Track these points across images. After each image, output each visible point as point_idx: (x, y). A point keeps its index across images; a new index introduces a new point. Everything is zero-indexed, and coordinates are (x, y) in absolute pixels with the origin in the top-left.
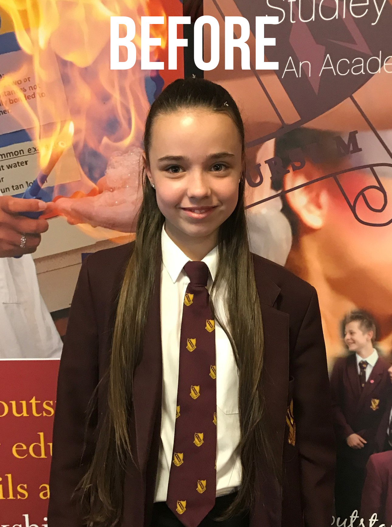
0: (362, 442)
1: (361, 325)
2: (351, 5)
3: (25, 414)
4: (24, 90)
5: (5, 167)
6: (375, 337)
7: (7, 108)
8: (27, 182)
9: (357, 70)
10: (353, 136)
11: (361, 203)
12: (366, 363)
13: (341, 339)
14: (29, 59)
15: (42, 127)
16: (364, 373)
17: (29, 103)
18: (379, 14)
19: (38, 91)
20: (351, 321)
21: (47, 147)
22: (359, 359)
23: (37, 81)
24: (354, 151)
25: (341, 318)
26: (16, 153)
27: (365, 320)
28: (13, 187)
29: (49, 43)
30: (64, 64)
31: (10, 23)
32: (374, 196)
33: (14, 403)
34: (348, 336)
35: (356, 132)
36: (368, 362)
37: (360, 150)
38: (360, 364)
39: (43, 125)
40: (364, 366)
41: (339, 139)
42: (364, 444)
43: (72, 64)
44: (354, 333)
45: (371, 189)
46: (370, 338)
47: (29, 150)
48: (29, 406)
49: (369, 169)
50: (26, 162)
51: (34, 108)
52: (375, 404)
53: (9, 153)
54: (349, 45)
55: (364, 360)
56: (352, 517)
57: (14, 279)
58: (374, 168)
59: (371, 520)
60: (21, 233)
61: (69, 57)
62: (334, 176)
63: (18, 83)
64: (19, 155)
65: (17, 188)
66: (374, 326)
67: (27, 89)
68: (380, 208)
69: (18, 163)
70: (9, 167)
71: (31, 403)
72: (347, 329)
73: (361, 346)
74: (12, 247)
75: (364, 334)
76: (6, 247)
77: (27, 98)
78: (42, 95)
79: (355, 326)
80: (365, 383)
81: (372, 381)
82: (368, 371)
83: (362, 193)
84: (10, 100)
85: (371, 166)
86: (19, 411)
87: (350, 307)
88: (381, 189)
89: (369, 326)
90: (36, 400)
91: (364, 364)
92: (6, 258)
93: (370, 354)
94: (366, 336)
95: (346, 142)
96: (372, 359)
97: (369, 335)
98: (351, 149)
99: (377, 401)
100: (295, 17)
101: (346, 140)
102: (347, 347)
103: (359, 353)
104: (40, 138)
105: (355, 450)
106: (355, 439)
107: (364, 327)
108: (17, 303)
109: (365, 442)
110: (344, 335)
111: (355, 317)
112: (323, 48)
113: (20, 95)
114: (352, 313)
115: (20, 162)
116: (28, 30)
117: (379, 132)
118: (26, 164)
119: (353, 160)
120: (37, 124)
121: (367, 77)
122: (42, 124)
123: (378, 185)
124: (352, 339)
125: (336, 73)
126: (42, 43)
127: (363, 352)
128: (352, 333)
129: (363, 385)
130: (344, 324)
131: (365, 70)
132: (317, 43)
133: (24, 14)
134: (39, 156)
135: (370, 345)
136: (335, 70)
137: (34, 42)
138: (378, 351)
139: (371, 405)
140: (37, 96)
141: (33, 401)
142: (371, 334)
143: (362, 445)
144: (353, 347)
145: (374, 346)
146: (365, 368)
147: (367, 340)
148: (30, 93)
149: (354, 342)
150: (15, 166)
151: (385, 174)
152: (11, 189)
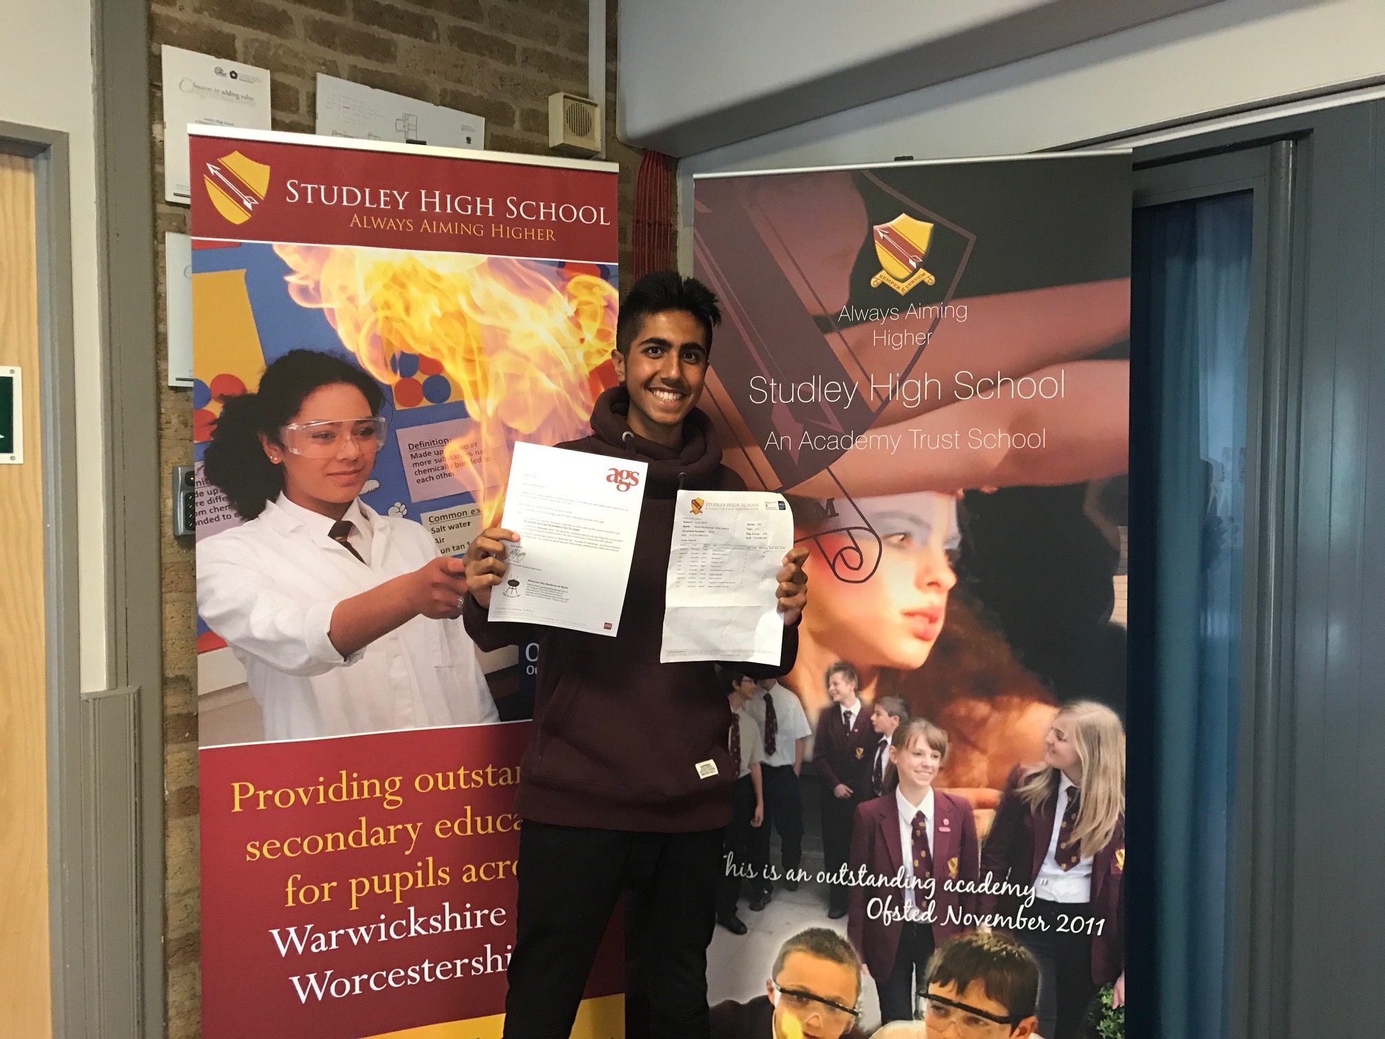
0: (848, 792)
1: (844, 676)
2: (826, 392)
3: (451, 787)
4: (470, 454)
5: (447, 528)
6: (857, 687)
7: (452, 471)
8: (468, 543)
9: (833, 445)
10: (830, 502)
11: (839, 562)
12: (850, 713)
13: (826, 690)
14: (477, 425)
15: (486, 490)
16: (848, 722)
17: (476, 468)
18: (850, 400)
19: (484, 455)
20: (834, 672)
21: (490, 509)
22: (843, 709)
23: (484, 447)
24: (831, 516)
25: (825, 670)
26: (459, 515)
27: (848, 671)
28: (453, 547)
29: (496, 411)
30: (509, 431)
31: (460, 392)
32: (852, 556)
33: (440, 775)
34: (832, 687)
35: (833, 499)
36: (852, 711)
37: (838, 515)
38: (845, 714)
39: (489, 488)
40: (848, 715)
41: (818, 505)
42: (850, 793)
43: (516, 431)
44: (838, 683)
45: (848, 550)
46: (853, 689)
47: (472, 512)
48: (457, 778)
49: (845, 532)
50: (469, 523)
51: (480, 473)
52: (860, 752)
53: (452, 515)
54: (826, 425)
55: (848, 710)
56: (841, 871)
57: (449, 642)
58: (850, 531)
59: (860, 872)
60: (458, 593)
61: (513, 425)
62: (815, 537)
63: (465, 448)
64: (462, 516)
65: (458, 548)
66: (856, 676)
67: (474, 453)
68: (857, 567)
69: (460, 524)
70: (451, 528)
71: (459, 774)
72: (831, 681)
73: (845, 697)
74: (448, 608)
75: (847, 684)
76: (442, 608)
77: (474, 462)
78: (487, 459)
79: (838, 676)
80: (850, 732)
81: (856, 730)
82: (852, 721)
83: (840, 553)
84: (455, 464)
85: (848, 529)
86: (446, 783)
87: (832, 659)
88: (857, 549)
89: (851, 676)
90: (464, 770)
91: (848, 714)
92: (441, 620)
93: (854, 703)
94: (849, 686)
95: (825, 508)
96: (855, 708)
97: (852, 685)
98: (829, 513)
99: (862, 750)
100: (776, 397)
101: (824, 505)
102: (832, 698)
103: (843, 704)
104: (484, 500)
105: (842, 800)
106: (842, 790)
107: (847, 678)
108: (449, 667)
109: (852, 792)
110: (828, 686)
111: (838, 668)
112: (801, 426)
113: (467, 459)
114: (836, 664)
115: (462, 523)
116: (477, 399)
117: (854, 500)
118: (469, 525)
119: (831, 524)
120: (481, 487)
121: (841, 453)
122: (486, 486)
123: (854, 546)
124: (836, 690)
125: (814, 447)
126: (490, 412)
127: (847, 702)
128: (835, 684)
129: (848, 735)
130: (828, 676)
131: (839, 446)
132: (796, 421)
133: (474, 384)
134: (482, 518)
135: (853, 694)
136: (813, 445)
137: (483, 411)
138: (861, 700)
139: (856, 753)
140: (483, 461)
141: (461, 772)
142: (854, 684)
143: (849, 795)
144: (837, 698)
145: (857, 695)
146: (849, 718)
147: (850, 691)
148: (476, 457)
149: (838, 692)
150: (457, 527)
151: (860, 537)
152: (452, 549)
